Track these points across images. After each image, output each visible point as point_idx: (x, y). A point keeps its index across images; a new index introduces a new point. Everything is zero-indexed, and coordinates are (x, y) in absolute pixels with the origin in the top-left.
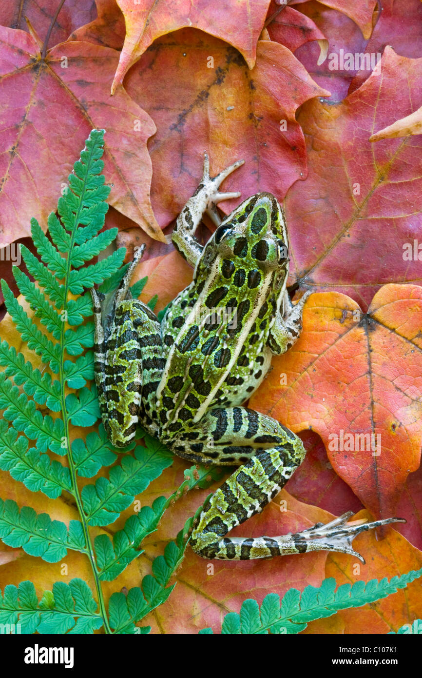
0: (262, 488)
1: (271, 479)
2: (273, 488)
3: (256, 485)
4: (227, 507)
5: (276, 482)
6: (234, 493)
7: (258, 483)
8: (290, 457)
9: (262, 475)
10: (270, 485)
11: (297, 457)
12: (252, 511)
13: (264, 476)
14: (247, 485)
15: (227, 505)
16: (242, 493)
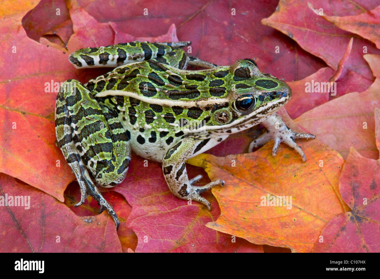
0: (86, 139)
1: (91, 147)
2: (84, 148)
3: (91, 134)
4: (84, 108)
5: (88, 151)
6: (92, 116)
7: (91, 135)
8: (104, 169)
9: (96, 141)
10: (86, 146)
11: (103, 174)
12: (74, 128)
13: (95, 143)
14: (93, 127)
15: (85, 108)
16: (88, 121)
